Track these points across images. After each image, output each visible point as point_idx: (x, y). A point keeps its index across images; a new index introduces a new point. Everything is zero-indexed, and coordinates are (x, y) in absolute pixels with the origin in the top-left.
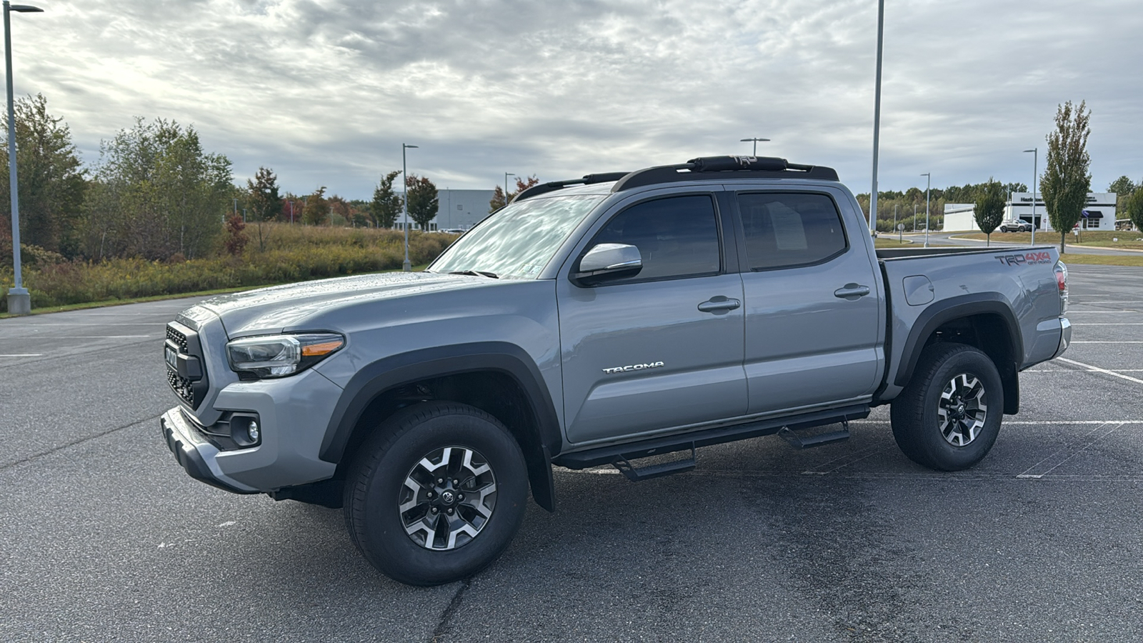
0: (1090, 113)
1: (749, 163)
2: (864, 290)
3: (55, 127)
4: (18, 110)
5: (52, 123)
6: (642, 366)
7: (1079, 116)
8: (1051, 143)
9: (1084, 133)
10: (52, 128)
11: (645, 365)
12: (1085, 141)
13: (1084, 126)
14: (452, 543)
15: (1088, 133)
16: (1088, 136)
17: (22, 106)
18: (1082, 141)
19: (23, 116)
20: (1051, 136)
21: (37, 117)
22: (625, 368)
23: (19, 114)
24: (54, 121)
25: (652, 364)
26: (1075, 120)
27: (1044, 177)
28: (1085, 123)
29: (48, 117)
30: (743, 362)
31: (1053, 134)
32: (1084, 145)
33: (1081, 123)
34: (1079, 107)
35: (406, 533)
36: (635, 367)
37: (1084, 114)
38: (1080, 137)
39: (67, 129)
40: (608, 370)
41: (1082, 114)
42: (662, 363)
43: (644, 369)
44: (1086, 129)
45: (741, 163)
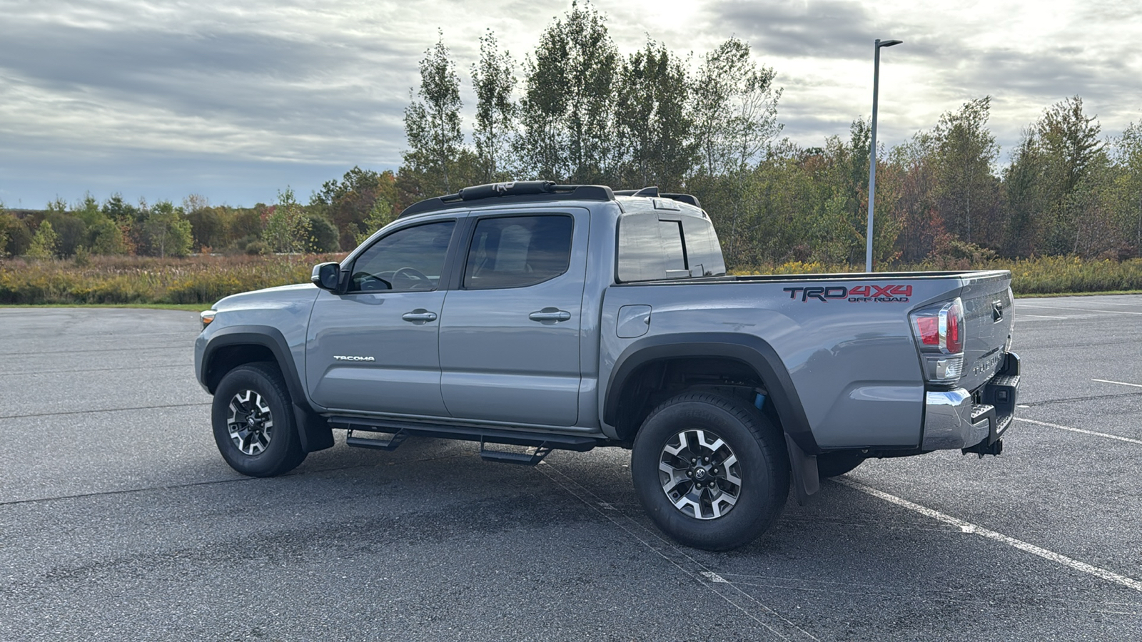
1: (505, 189)
2: (564, 315)
3: (1087, 127)
4: (1055, 114)
5: (1085, 123)
6: (359, 358)
10: (1084, 127)
11: (362, 358)
14: (251, 451)
17: (1059, 109)
19: (1060, 119)
21: (1074, 119)
22: (348, 358)
23: (1055, 118)
24: (1087, 121)
25: (366, 358)
29: (1082, 118)
30: (441, 369)
35: (230, 436)
36: (355, 358)
39: (1099, 127)
40: (337, 357)
42: (373, 359)
43: (360, 360)
45: (498, 190)
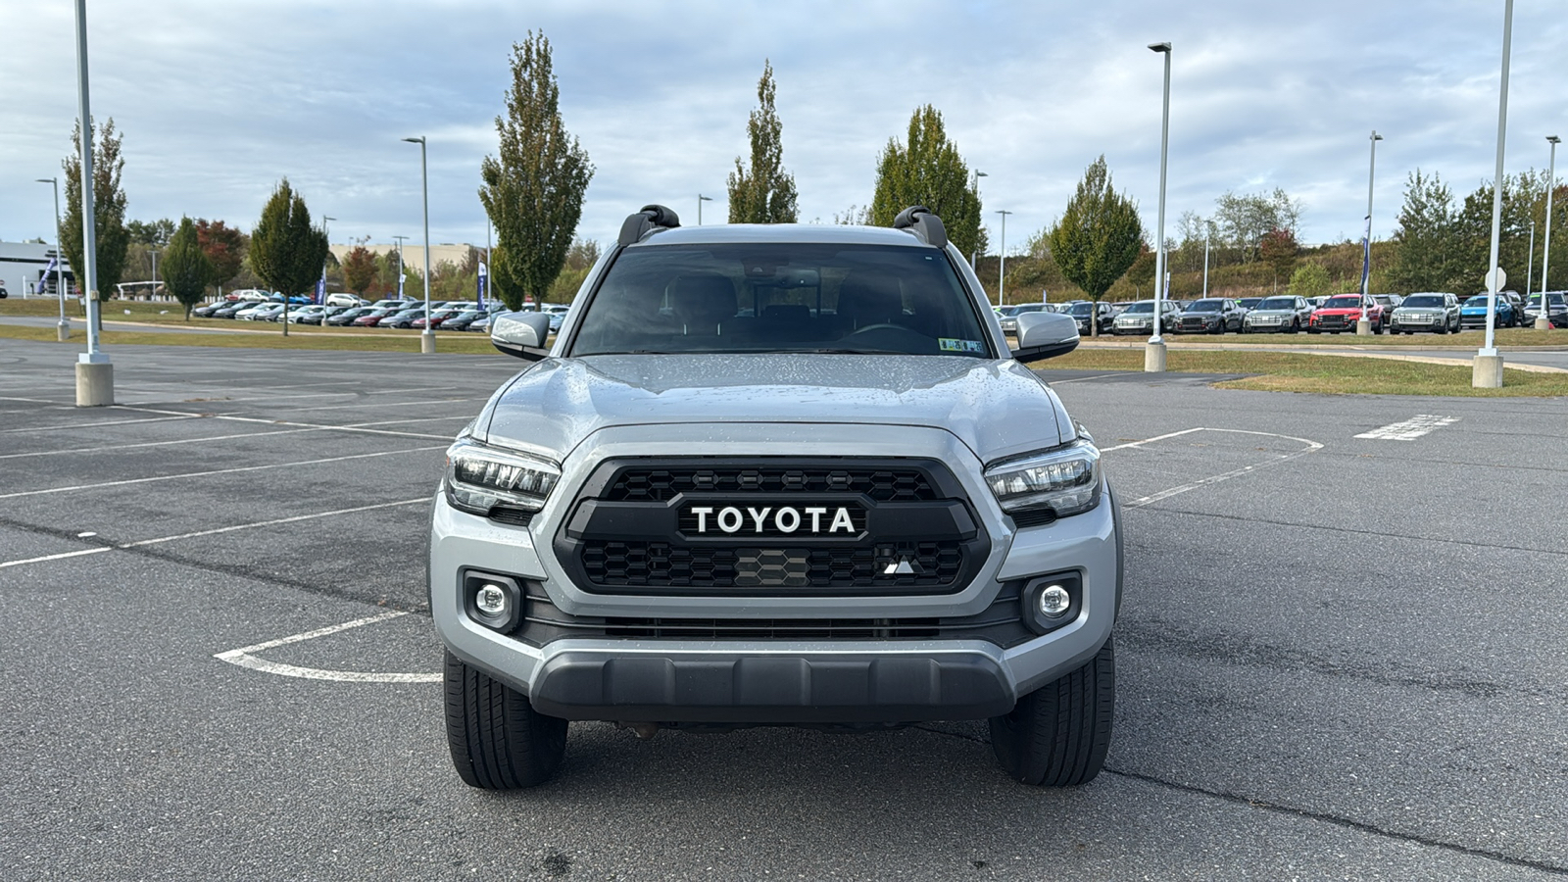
0: (122, 136)
7: (106, 139)
8: (69, 172)
9: (116, 163)
12: (119, 175)
13: (115, 155)
15: (122, 164)
16: (123, 167)
18: (114, 175)
20: (68, 162)
26: (102, 144)
27: (63, 220)
28: (116, 150)
31: (71, 160)
32: (118, 180)
33: (111, 150)
34: (105, 126)
37: (115, 137)
38: (110, 169)
41: (110, 137)
44: (118, 158)
